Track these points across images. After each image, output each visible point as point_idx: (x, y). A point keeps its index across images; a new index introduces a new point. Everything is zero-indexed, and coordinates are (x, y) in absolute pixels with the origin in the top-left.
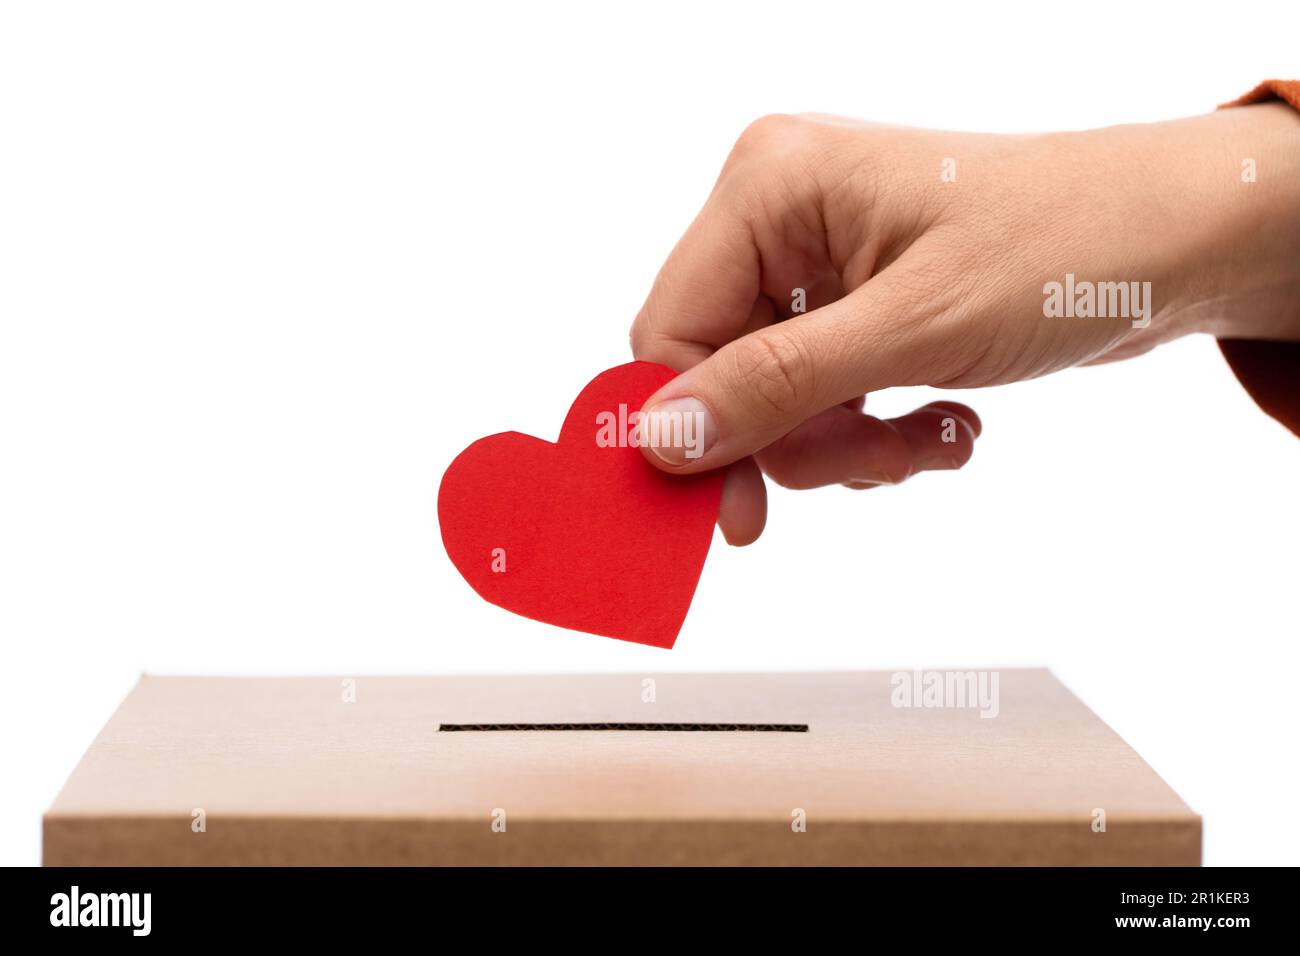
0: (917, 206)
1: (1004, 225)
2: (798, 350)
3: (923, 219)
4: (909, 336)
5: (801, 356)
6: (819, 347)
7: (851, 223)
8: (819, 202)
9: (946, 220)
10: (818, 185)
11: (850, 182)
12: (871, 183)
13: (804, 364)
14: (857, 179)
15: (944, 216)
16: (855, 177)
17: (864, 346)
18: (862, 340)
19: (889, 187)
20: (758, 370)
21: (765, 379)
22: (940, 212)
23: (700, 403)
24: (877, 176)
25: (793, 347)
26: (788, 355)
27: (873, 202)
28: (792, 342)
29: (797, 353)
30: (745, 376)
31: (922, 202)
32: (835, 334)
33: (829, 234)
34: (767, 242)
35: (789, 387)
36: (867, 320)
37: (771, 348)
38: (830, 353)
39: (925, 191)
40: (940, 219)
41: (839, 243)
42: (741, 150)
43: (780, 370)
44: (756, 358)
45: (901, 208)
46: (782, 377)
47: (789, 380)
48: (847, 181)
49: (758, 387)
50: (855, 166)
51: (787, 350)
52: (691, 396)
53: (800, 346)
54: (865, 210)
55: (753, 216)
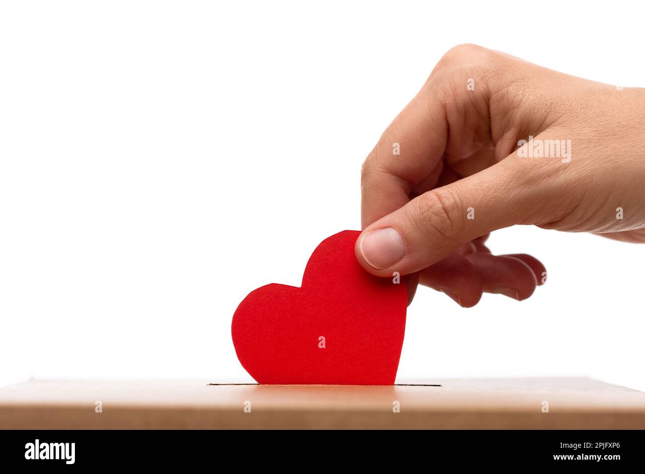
0: (545, 112)
1: (595, 131)
2: (454, 198)
3: (547, 120)
4: (526, 191)
5: (456, 202)
6: (466, 197)
7: (505, 115)
8: (487, 99)
9: (559, 124)
10: (488, 89)
11: (507, 90)
12: (520, 92)
13: (457, 207)
14: (512, 89)
15: (560, 121)
16: (511, 87)
17: (495, 197)
18: (495, 192)
19: (531, 97)
20: (431, 210)
21: (434, 215)
22: (558, 118)
23: (396, 231)
24: (525, 90)
25: (451, 197)
26: (449, 202)
27: (520, 104)
28: (451, 194)
29: (453, 200)
30: (423, 214)
31: (549, 110)
32: (477, 188)
33: (492, 119)
34: (453, 119)
35: (449, 221)
36: (499, 180)
37: (439, 197)
38: (474, 200)
39: (552, 104)
40: (557, 122)
41: (496, 126)
42: (445, 62)
43: (443, 211)
44: (430, 203)
45: (535, 111)
46: (445, 215)
47: (449, 218)
48: (506, 89)
49: (430, 220)
50: (512, 82)
51: (448, 198)
52: (390, 227)
53: (456, 196)
54: (514, 108)
55: (447, 102)
